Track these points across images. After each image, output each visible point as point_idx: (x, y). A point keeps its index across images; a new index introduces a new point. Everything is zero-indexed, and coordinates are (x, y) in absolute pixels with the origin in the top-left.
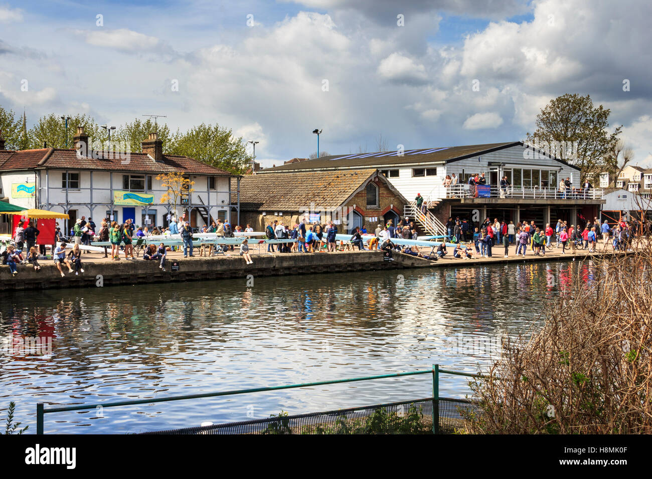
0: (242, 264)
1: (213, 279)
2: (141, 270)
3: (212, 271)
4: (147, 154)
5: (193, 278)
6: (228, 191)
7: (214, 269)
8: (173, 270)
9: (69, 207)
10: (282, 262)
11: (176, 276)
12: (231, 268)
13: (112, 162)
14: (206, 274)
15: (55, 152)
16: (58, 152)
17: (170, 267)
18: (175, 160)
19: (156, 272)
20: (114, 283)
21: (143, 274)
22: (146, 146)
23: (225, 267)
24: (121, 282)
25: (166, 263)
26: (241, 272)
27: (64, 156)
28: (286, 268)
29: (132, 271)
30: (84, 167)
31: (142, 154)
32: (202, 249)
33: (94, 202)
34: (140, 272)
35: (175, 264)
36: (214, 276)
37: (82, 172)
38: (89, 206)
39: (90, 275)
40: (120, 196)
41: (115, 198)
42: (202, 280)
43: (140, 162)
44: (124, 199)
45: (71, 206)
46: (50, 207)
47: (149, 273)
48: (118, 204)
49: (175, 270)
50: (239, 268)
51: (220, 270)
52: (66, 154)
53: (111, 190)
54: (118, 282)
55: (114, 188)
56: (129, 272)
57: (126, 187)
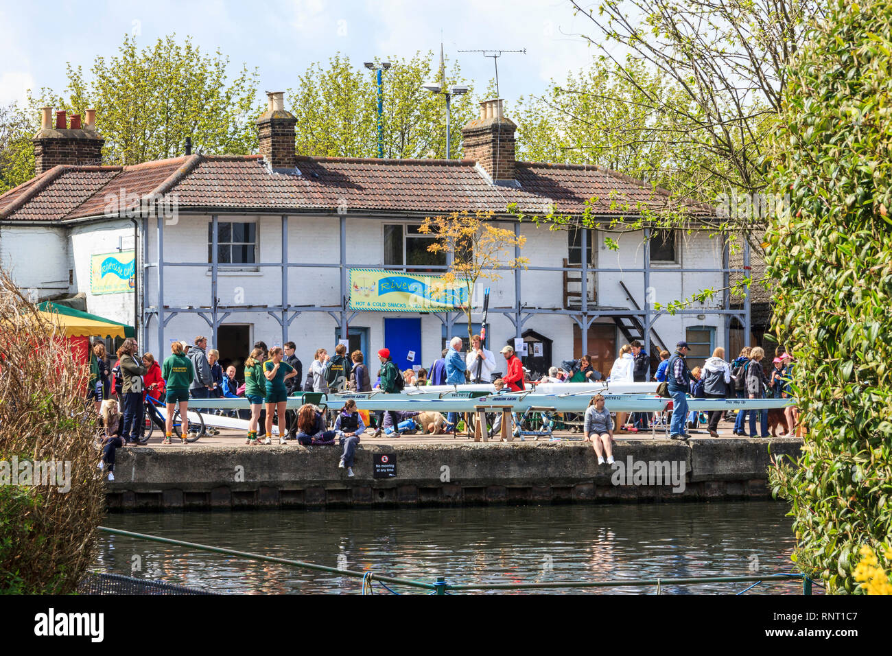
0: (586, 465)
1: (498, 504)
2: (289, 470)
3: (494, 482)
4: (472, 164)
5: (440, 500)
6: (720, 266)
7: (500, 474)
8: (377, 475)
9: (220, 315)
10: (713, 463)
11: (390, 490)
12: (552, 475)
13: (360, 188)
14: (479, 490)
15: (203, 164)
16: (211, 164)
17: (372, 466)
18: (560, 178)
19: (330, 478)
20: (215, 503)
21: (294, 483)
22: (472, 141)
23: (531, 472)
24: (236, 502)
25: (355, 455)
26: (585, 488)
27: (223, 177)
28: (728, 480)
29: (262, 474)
30: (272, 203)
31: (457, 164)
32: (478, 421)
33: (293, 300)
34: (285, 476)
35: (385, 459)
36: (502, 497)
37: (265, 220)
38: (279, 315)
39: (149, 480)
40: (369, 284)
41: (353, 289)
42: (467, 504)
43: (446, 187)
44: (381, 293)
45: (227, 314)
46: (167, 315)
47: (311, 482)
48: (362, 307)
49: (386, 475)
50: (577, 474)
51: (518, 479)
52: (234, 171)
53: (343, 267)
54: (227, 503)
55: (348, 261)
56: (255, 476)
57: (393, 258)
